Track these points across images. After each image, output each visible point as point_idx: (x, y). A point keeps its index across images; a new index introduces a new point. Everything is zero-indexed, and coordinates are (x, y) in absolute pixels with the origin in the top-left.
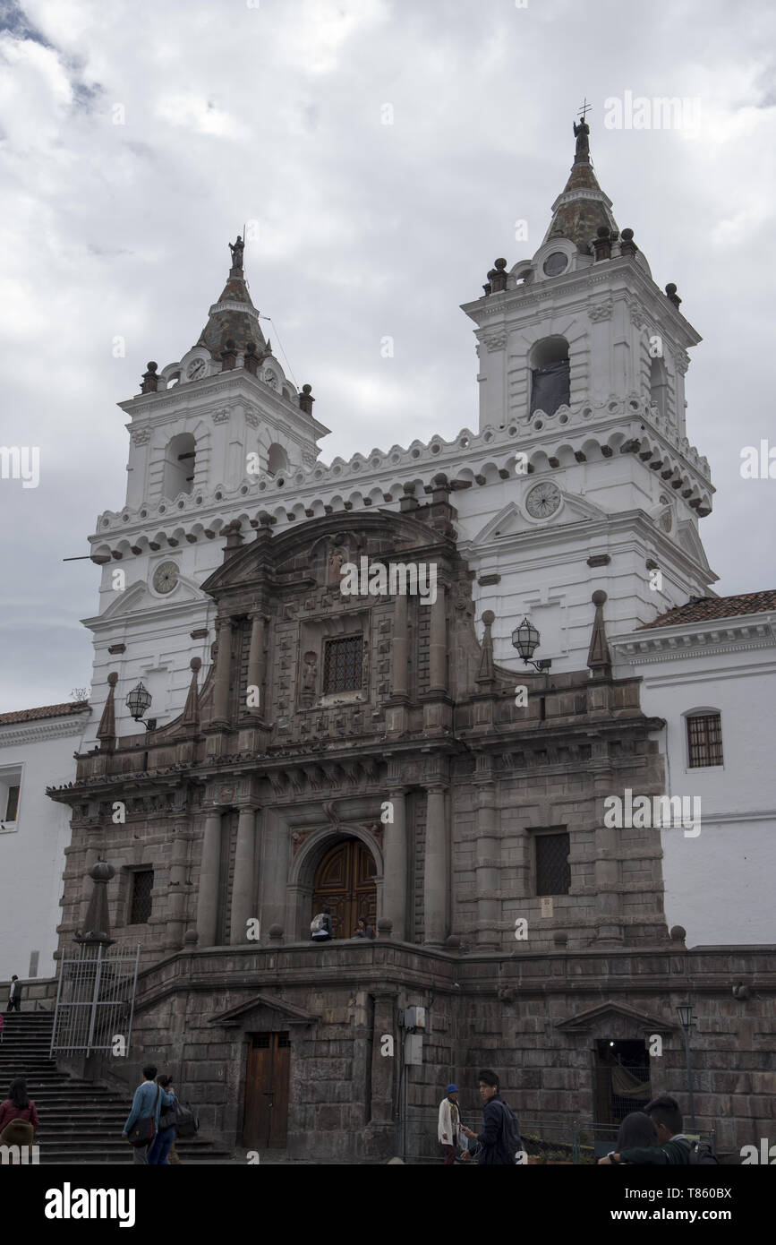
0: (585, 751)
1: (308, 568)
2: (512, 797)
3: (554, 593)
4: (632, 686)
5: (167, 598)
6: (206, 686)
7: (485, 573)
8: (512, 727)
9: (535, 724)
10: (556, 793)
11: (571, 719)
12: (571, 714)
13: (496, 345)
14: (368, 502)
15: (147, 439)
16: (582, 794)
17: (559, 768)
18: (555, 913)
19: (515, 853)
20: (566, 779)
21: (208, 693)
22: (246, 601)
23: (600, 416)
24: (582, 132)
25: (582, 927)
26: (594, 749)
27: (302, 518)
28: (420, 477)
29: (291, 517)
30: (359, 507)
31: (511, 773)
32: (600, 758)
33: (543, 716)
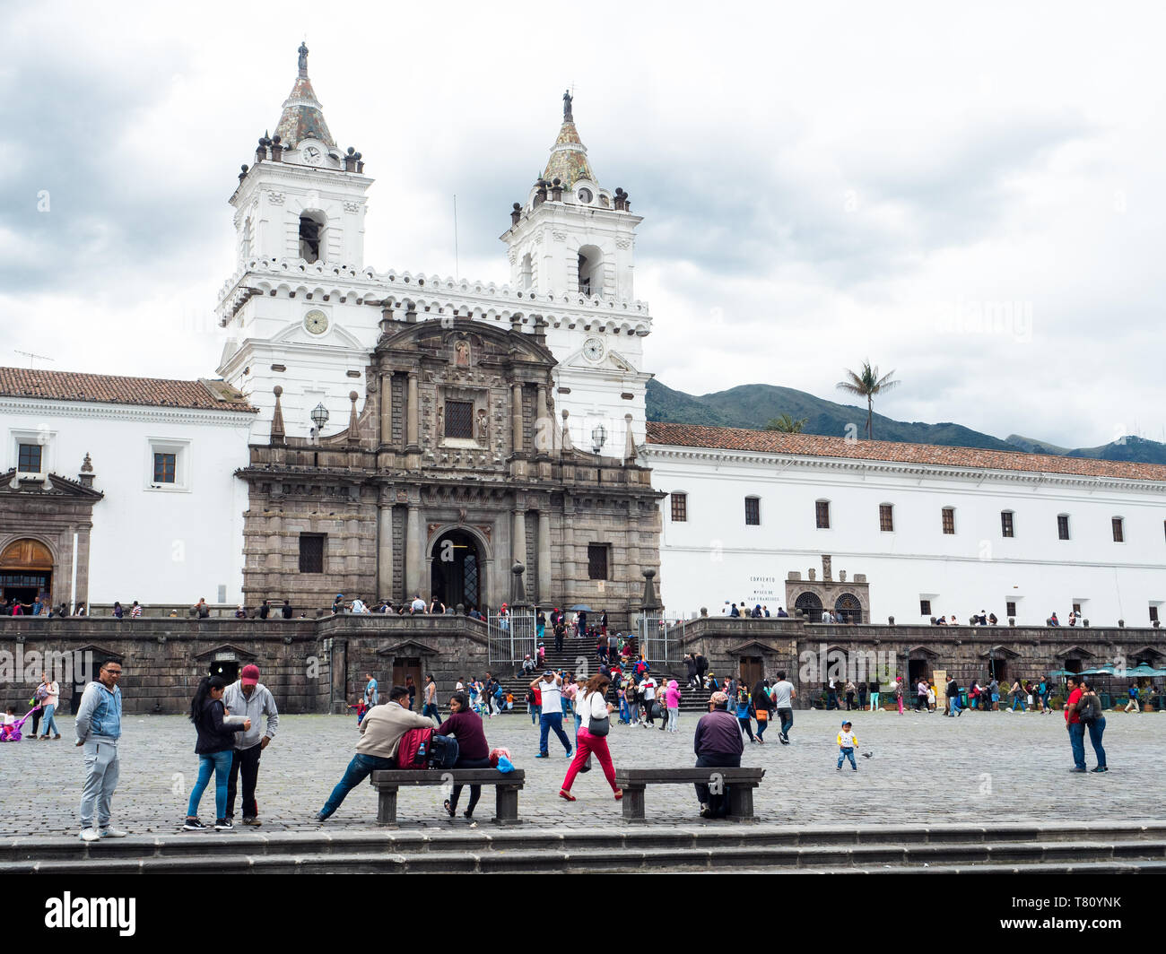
0: (625, 505)
1: (440, 349)
2: (581, 524)
3: (602, 408)
4: (648, 472)
5: (320, 338)
6: (363, 413)
7: (562, 386)
8: (583, 483)
9: (596, 484)
10: (607, 524)
11: (616, 485)
12: (616, 482)
13: (560, 237)
14: (484, 316)
15: (283, 201)
16: (622, 527)
17: (609, 511)
18: (606, 591)
19: (583, 556)
20: (611, 517)
21: (364, 418)
22: (406, 363)
23: (618, 309)
24: (568, 99)
25: (620, 598)
26: (631, 505)
28: (522, 311)
30: (477, 317)
31: (582, 510)
32: (635, 511)
33: (600, 480)
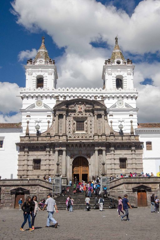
0: (130, 147)
1: (74, 107)
2: (117, 152)
3: (123, 119)
4: (138, 137)
5: (40, 108)
7: (110, 114)
8: (117, 141)
9: (121, 141)
10: (125, 152)
11: (127, 141)
13: (110, 74)
16: (130, 153)
17: (125, 148)
19: (118, 162)
21: (52, 127)
22: (62, 111)
23: (127, 91)
27: (76, 98)
29: (74, 97)
30: (84, 98)
31: (117, 149)
32: (134, 148)
